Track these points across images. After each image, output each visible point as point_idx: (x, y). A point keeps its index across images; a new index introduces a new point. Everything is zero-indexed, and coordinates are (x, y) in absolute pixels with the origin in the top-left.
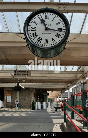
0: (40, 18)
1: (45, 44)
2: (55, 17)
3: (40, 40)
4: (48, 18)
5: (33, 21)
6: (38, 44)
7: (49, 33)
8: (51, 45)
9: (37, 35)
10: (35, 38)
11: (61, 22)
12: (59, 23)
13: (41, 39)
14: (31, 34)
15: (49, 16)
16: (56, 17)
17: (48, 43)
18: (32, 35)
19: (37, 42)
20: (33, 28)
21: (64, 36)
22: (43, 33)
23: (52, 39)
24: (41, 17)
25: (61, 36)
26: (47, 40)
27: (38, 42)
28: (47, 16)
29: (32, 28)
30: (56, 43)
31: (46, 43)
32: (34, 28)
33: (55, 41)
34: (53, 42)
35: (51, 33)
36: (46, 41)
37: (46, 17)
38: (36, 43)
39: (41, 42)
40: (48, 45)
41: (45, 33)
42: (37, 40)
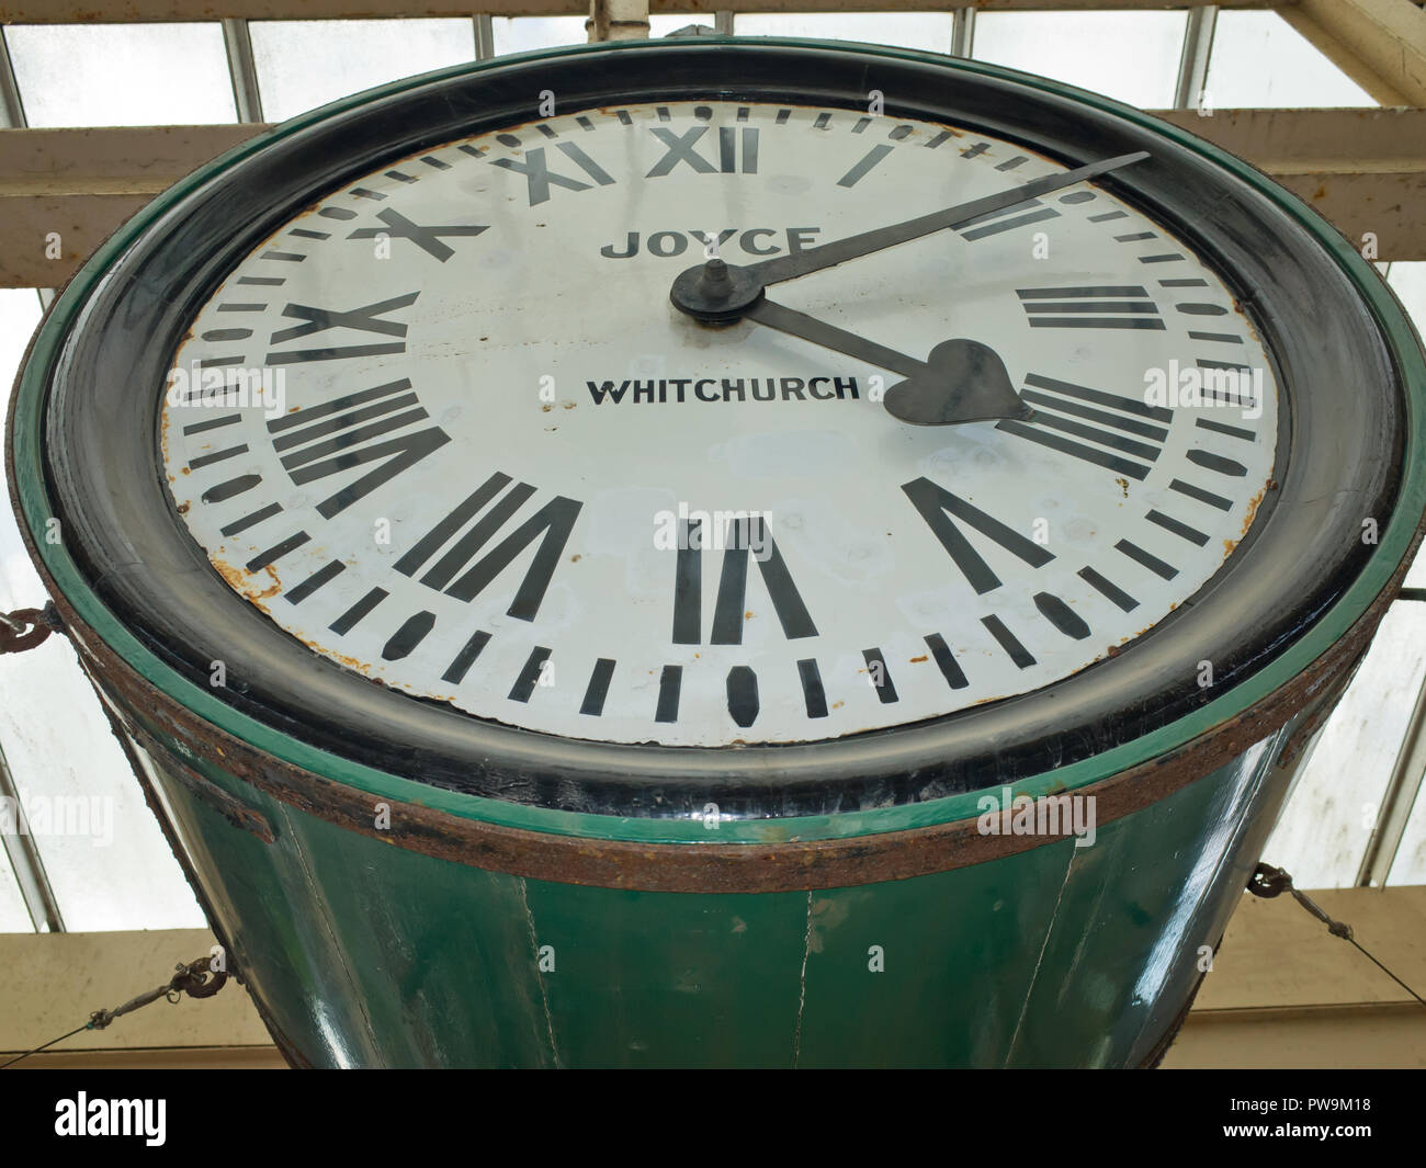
0: (529, 166)
1: (708, 664)
3: (501, 533)
4: (740, 160)
5: (370, 210)
10: (330, 508)
13: (562, 514)
15: (739, 138)
16: (910, 146)
17: (797, 622)
18: (261, 443)
19: (410, 596)
20: (317, 319)
22: (605, 391)
23: (929, 494)
24: (567, 147)
25: (1187, 435)
27: (438, 602)
28: (711, 135)
30: (1084, 599)
31: (728, 631)
32: (357, 320)
33: (1034, 555)
34: (983, 579)
35: (847, 388)
36: (736, 565)
37: (680, 143)
38: (362, 647)
39: (525, 606)
40: (809, 670)
41: (681, 384)
42: (407, 565)
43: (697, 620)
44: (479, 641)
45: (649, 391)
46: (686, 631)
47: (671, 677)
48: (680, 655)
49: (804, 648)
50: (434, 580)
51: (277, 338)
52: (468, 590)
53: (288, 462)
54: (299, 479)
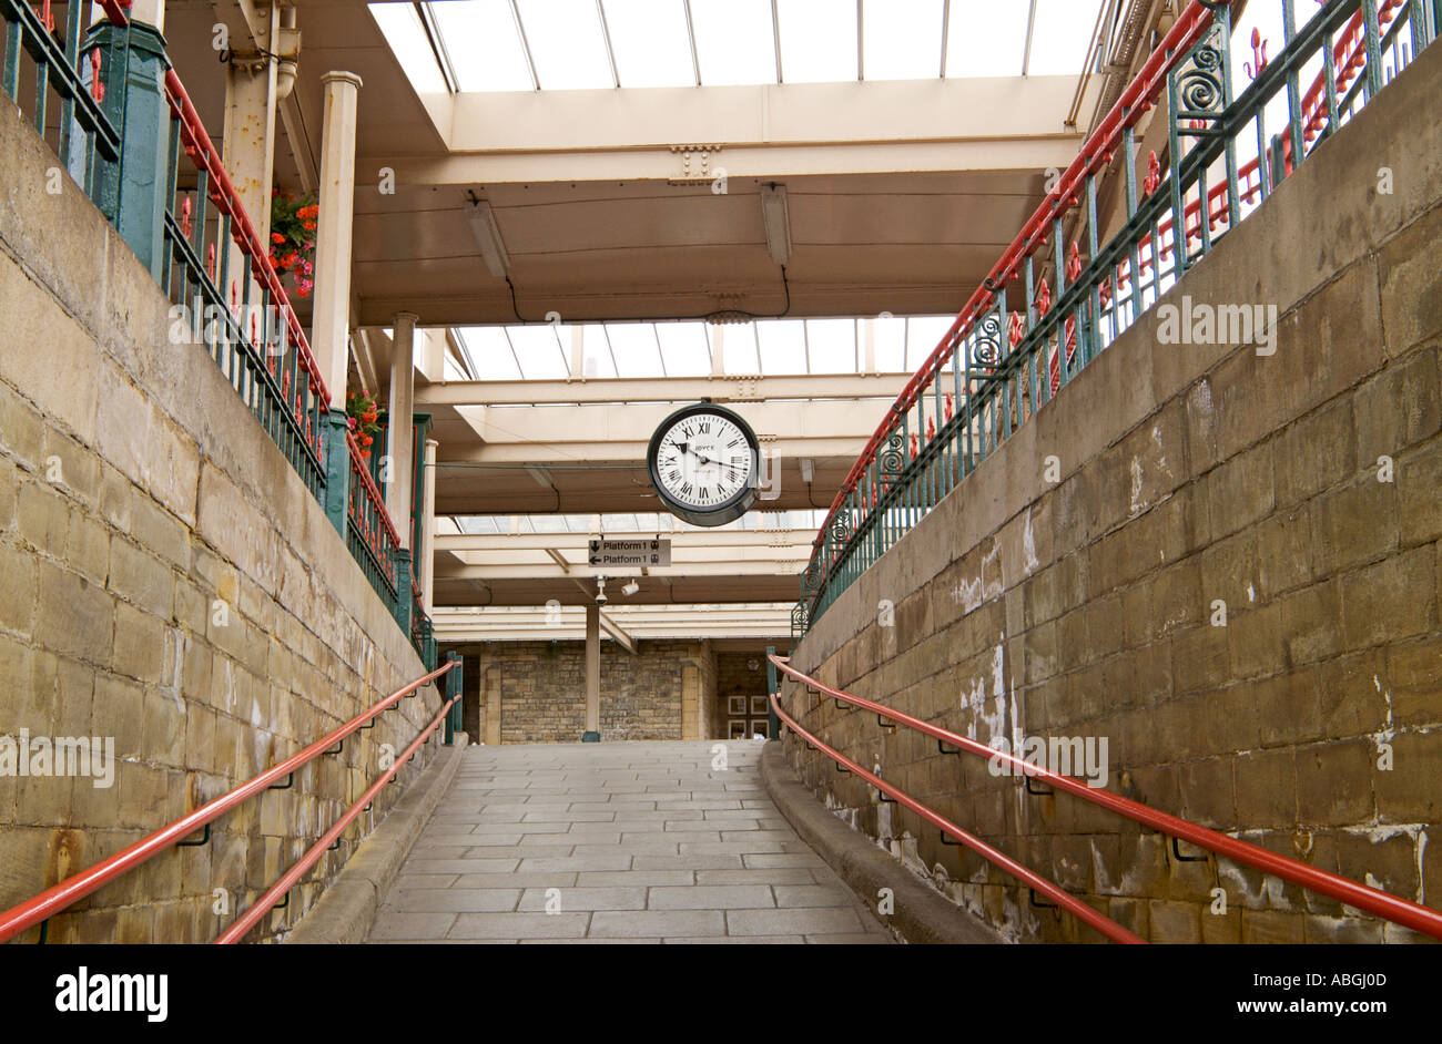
0: (686, 431)
1: (701, 500)
2: (723, 428)
3: (687, 488)
4: (708, 432)
5: (670, 440)
6: (683, 500)
7: (710, 472)
8: (715, 501)
9: (681, 477)
10: (675, 484)
12: (735, 443)
13: (691, 486)
15: (708, 426)
16: (726, 427)
17: (708, 497)
18: (667, 476)
19: (682, 494)
20: (669, 459)
21: (746, 476)
22: (694, 472)
23: (718, 485)
24: (689, 426)
25: (740, 478)
26: (705, 489)
28: (705, 425)
29: (666, 458)
30: (727, 496)
31: (703, 498)
33: (725, 491)
34: (721, 493)
35: (713, 472)
36: (704, 492)
37: (701, 426)
38: (679, 497)
39: (690, 495)
42: (681, 490)
43: (701, 496)
44: (687, 498)
46: (700, 498)
47: (699, 501)
49: (708, 499)
50: (683, 492)
51: (666, 461)
52: (685, 493)
53: (670, 479)
54: (672, 481)
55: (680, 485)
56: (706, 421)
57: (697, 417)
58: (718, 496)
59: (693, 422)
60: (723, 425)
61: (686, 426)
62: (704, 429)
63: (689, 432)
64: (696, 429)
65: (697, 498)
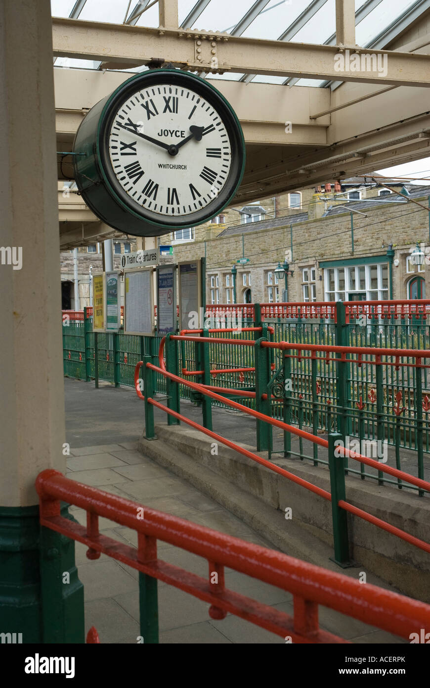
0: (146, 107)
1: (170, 207)
2: (195, 107)
3: (151, 189)
4: (175, 110)
5: (126, 117)
6: (146, 205)
7: (180, 167)
8: (187, 209)
9: (142, 173)
10: (134, 183)
11: (215, 123)
12: (210, 129)
13: (157, 186)
14: (122, 169)
15: (175, 101)
16: (199, 105)
17: (178, 203)
18: (124, 170)
19: (144, 197)
20: (126, 146)
21: (225, 176)
22: (160, 166)
23: (191, 186)
24: (151, 100)
25: (218, 178)
26: (174, 190)
27: (146, 197)
28: (172, 99)
29: (122, 143)
30: (203, 202)
31: (172, 204)
32: (130, 146)
33: (199, 195)
34: (195, 199)
35: (185, 167)
36: (173, 195)
37: (167, 102)
38: (141, 202)
39: (154, 199)
40: (179, 208)
41: (168, 165)
42: (143, 192)
43: (170, 202)
44: (151, 203)
45: (165, 166)
46: (169, 203)
47: (167, 208)
48: (168, 206)
49: (178, 206)
50: (146, 194)
51: (122, 149)
52: (149, 196)
53: (128, 175)
54: (130, 178)
55: (143, 182)
56: (173, 95)
57: (162, 87)
58: (191, 202)
59: (157, 94)
60: (194, 103)
61: (147, 99)
62: (171, 106)
63: (151, 108)
64: (160, 105)
65: (165, 205)
